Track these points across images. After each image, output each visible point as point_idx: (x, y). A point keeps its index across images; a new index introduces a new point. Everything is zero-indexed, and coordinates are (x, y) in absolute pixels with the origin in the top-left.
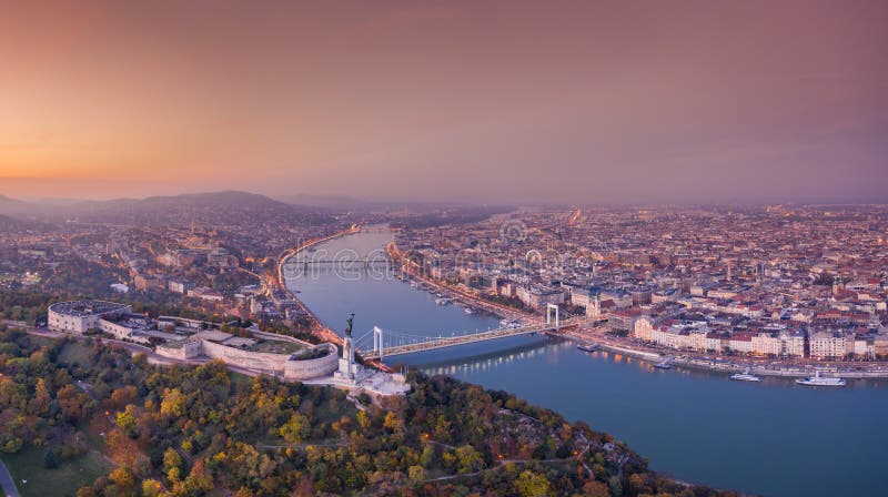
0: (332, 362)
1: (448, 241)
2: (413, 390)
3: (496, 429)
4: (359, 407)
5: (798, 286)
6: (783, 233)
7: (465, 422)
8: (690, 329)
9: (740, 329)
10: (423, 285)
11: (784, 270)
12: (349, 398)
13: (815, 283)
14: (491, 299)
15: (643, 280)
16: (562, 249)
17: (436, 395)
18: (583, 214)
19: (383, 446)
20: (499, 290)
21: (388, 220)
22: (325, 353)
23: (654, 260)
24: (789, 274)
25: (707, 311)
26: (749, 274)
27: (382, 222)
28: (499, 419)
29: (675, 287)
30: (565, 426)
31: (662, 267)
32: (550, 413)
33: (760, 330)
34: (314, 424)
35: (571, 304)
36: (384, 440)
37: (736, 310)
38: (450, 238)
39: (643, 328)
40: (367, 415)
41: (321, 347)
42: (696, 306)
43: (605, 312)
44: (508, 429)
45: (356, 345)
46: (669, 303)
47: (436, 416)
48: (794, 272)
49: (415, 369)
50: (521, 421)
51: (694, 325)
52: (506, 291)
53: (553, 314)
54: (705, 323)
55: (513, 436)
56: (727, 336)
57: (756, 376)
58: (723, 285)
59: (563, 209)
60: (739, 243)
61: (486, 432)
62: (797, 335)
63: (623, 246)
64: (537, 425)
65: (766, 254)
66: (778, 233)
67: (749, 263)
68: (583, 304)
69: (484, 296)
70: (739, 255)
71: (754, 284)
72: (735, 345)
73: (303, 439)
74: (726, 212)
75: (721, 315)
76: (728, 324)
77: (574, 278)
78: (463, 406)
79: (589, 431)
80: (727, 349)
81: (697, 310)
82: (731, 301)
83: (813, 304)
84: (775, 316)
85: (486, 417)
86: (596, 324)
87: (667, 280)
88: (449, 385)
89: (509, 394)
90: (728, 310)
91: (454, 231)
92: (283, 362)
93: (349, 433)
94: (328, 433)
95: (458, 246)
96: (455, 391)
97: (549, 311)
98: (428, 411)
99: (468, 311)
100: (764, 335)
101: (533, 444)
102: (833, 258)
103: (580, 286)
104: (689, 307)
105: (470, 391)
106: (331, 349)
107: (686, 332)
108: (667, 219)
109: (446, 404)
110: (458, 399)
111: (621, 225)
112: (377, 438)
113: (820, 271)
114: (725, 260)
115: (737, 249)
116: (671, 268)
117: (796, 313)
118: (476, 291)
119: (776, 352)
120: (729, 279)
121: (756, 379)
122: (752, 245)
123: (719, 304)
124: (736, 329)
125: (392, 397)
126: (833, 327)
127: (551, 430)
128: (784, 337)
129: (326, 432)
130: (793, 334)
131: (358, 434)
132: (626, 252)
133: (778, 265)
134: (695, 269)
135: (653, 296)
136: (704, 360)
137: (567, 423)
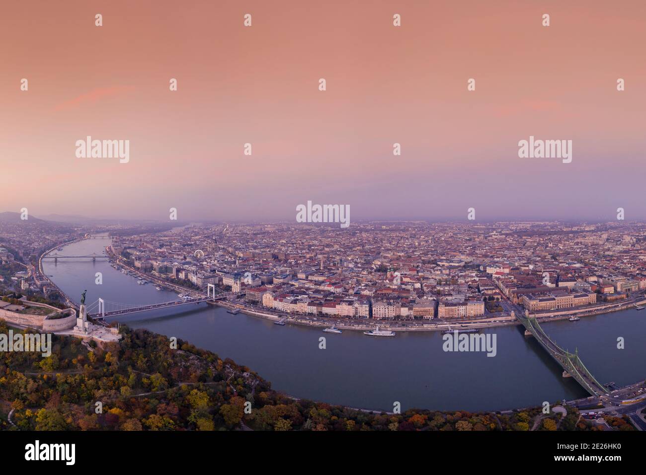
0: (72, 321)
1: (145, 244)
2: (123, 338)
3: (176, 363)
4: (89, 349)
5: (365, 273)
6: (356, 239)
7: (156, 359)
8: (298, 300)
9: (329, 300)
10: (130, 272)
11: (356, 263)
12: (83, 343)
13: (375, 271)
14: (172, 281)
15: (267, 269)
16: (216, 249)
17: (138, 341)
18: (230, 227)
19: (105, 373)
20: (177, 275)
21: (108, 231)
22: (68, 315)
23: (275, 257)
24: (359, 265)
25: (308, 289)
26: (334, 265)
27: (104, 232)
28: (177, 357)
29: (288, 273)
30: (219, 361)
31: (280, 261)
32: (209, 353)
33: (341, 301)
34: (61, 359)
35: (223, 284)
36: (105, 370)
37: (326, 288)
38: (147, 242)
39: (268, 299)
40: (94, 354)
41: (65, 311)
42: (301, 285)
43: (244, 289)
44: (183, 363)
45: (88, 310)
46: (284, 284)
47: (138, 355)
48: (363, 264)
49: (124, 325)
50: (191, 358)
51: (300, 297)
52: (182, 276)
53: (211, 290)
54: (307, 296)
55: (186, 368)
56: (320, 305)
57: (339, 330)
58: (319, 272)
59: (218, 224)
60: (328, 246)
61: (169, 365)
62: (365, 304)
63: (255, 248)
64: (201, 361)
65: (345, 252)
66: (353, 239)
67: (334, 258)
68: (230, 284)
69: (167, 279)
70: (328, 253)
71: (338, 271)
72: (326, 310)
73: (55, 369)
74: (320, 227)
75: (317, 291)
76: (322, 297)
77: (225, 268)
78: (155, 348)
79: (234, 365)
80: (321, 312)
81: (302, 288)
82: (323, 282)
83: (375, 284)
84: (351, 291)
85: (169, 356)
86: (238, 297)
87: (283, 269)
88: (146, 335)
89: (184, 341)
90: (321, 288)
91: (149, 238)
92: (42, 320)
93: (83, 366)
94: (70, 366)
95: (151, 247)
96: (149, 339)
97: (208, 288)
98: (133, 351)
99: (158, 288)
100: (344, 304)
101: (199, 372)
102: (388, 255)
103: (228, 273)
104: (297, 286)
105: (159, 339)
106: (72, 312)
107: (295, 302)
108: (282, 230)
109: (144, 347)
110: (151, 344)
111: (254, 234)
112: (101, 369)
113: (379, 263)
114: (320, 256)
115: (326, 249)
116: (286, 261)
117: (364, 290)
118: (163, 276)
119: (351, 315)
120: (321, 268)
121: (339, 332)
122: (336, 247)
123: (315, 284)
124: (326, 300)
125: (110, 342)
126: (387, 299)
127: (210, 364)
128: (356, 305)
129: (68, 365)
130: (362, 303)
131: (89, 366)
132: (257, 251)
133: (352, 260)
134: (301, 262)
135: (274, 279)
136: (306, 319)
137: (220, 359)
